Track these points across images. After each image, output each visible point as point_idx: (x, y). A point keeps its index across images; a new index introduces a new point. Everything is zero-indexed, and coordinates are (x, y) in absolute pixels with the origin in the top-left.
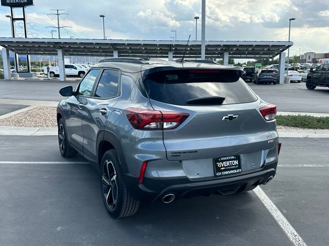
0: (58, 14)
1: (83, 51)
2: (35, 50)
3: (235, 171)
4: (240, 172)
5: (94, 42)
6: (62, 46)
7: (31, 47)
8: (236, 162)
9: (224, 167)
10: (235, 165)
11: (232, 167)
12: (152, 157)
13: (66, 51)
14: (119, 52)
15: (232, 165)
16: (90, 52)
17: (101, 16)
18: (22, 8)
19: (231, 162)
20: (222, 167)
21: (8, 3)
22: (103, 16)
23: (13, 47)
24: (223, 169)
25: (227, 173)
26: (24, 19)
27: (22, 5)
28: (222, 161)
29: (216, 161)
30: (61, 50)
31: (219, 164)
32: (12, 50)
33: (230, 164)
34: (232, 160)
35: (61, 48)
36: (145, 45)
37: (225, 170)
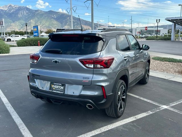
3: (60, 92)
4: (62, 94)
8: (62, 88)
9: (55, 88)
11: (59, 90)
15: (59, 89)
19: (59, 86)
20: (54, 88)
24: (54, 89)
25: (55, 92)
29: (52, 83)
31: (53, 86)
33: (58, 88)
37: (55, 90)
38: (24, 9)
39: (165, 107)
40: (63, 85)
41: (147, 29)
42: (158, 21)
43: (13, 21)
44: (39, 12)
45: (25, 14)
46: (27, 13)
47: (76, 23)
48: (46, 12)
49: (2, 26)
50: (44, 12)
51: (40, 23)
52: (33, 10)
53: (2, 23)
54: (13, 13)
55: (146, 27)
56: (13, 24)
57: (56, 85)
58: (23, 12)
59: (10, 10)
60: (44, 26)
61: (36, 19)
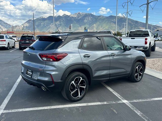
9: (28, 73)
15: (30, 74)
25: (28, 76)
38: (89, 15)
39: (125, 101)
40: (32, 72)
43: (80, 26)
44: (101, 17)
45: (90, 19)
46: (91, 19)
47: (134, 26)
48: (107, 17)
49: (70, 29)
50: (106, 17)
51: (101, 26)
52: (96, 16)
53: (71, 27)
54: (80, 19)
56: (80, 28)
57: (29, 71)
58: (88, 18)
59: (78, 17)
60: (104, 29)
61: (98, 23)
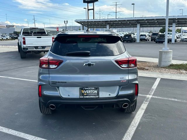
0: (116, 5)
1: (120, 25)
2: (96, 26)
3: (94, 97)
4: (97, 98)
5: (126, 19)
6: (109, 23)
7: (94, 24)
8: (96, 92)
9: (86, 93)
10: (95, 93)
11: (92, 94)
12: (42, 83)
13: (111, 25)
14: (141, 25)
15: (93, 93)
16: (124, 25)
17: (132, 4)
18: (93, 4)
19: (92, 91)
20: (85, 93)
21: (86, 1)
22: (134, 4)
23: (86, 24)
24: (85, 94)
25: (88, 97)
26: (93, 9)
27: (93, 2)
28: (86, 90)
29: (81, 89)
30: (108, 25)
31: (83, 92)
32: (86, 26)
33: (91, 92)
34: (93, 90)
35: (109, 24)
36: (157, 19)
37: (86, 95)
39: (149, 96)
40: (96, 89)
41: (58, 29)
42: (66, 22)
55: (58, 28)
57: (87, 90)
